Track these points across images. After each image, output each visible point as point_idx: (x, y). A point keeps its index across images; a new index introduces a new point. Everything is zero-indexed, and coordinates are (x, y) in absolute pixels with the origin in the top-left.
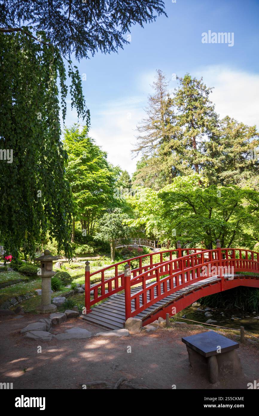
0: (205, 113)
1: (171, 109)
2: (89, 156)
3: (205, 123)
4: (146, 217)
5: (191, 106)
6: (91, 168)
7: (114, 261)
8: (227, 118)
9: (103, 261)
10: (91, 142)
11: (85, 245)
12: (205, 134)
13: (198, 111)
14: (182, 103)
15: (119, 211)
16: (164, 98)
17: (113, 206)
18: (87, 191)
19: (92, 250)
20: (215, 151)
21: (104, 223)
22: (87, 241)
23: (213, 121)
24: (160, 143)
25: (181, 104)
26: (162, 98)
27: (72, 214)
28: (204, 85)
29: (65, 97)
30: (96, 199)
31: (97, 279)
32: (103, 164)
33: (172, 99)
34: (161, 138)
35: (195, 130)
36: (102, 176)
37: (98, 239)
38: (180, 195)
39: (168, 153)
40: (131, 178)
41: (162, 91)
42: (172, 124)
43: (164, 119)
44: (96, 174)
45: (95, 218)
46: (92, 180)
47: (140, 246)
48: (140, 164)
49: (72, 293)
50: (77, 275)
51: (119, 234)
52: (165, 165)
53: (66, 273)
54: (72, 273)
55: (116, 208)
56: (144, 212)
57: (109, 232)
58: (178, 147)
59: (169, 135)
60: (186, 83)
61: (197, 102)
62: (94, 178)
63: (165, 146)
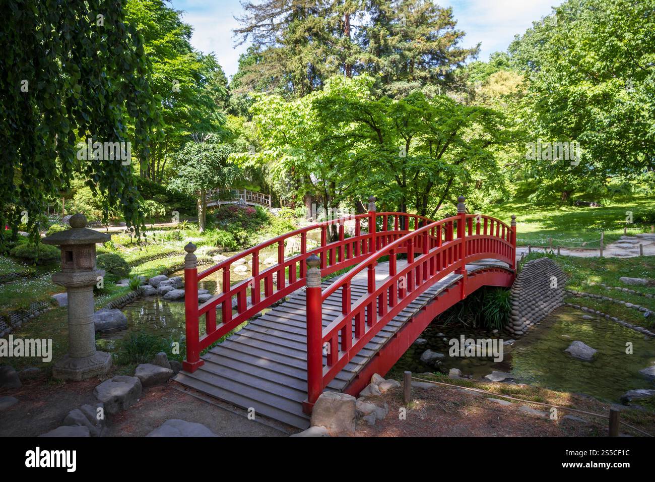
2: (158, 27)
7: (204, 231)
9: (183, 231)
11: (149, 202)
15: (215, 139)
17: (202, 128)
19: (162, 210)
20: (383, 45)
21: (187, 161)
22: (153, 193)
24: (287, 21)
30: (170, 114)
32: (182, 47)
34: (289, 12)
36: (183, 70)
37: (173, 189)
39: (303, 40)
40: (230, 82)
44: (170, 64)
45: (166, 152)
46: (162, 76)
47: (247, 203)
48: (246, 60)
49: (133, 297)
50: (138, 259)
51: (215, 181)
52: (296, 61)
53: (117, 255)
54: (130, 254)
55: (209, 134)
56: (271, 141)
57: (195, 177)
58: (320, 31)
59: (306, 6)
62: (167, 73)
63: (297, 26)
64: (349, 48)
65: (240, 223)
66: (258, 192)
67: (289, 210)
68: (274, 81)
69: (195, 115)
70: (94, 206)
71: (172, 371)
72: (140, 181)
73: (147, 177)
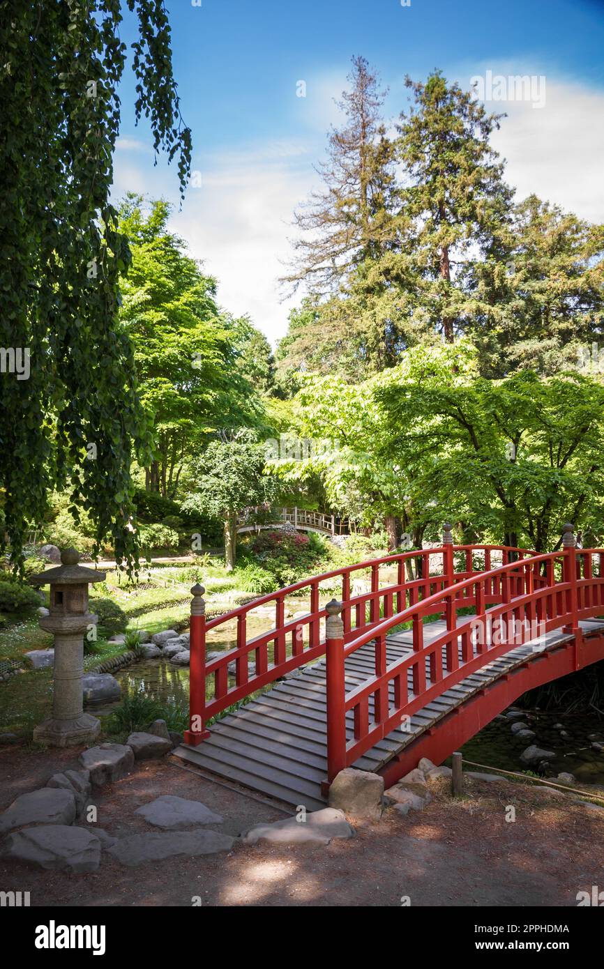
0: (479, 185)
1: (388, 169)
2: (171, 284)
3: (478, 211)
5: (440, 163)
6: (176, 319)
7: (234, 568)
8: (533, 202)
9: (204, 568)
10: (175, 248)
11: (156, 526)
12: (472, 240)
13: (461, 177)
14: (419, 155)
15: (250, 436)
16: (371, 139)
17: (231, 421)
18: (165, 379)
19: (175, 538)
20: (499, 288)
21: (210, 469)
22: (163, 514)
23: (498, 205)
24: (355, 260)
25: (416, 158)
26: (364, 137)
27: (133, 441)
28: (478, 107)
29: (117, 80)
30: (187, 404)
32: (204, 309)
33: (391, 141)
34: (357, 249)
35: (452, 229)
36: (205, 341)
37: (191, 509)
38: (440, 396)
39: (378, 288)
40: (275, 350)
41: (367, 120)
42: (388, 212)
43: (369, 196)
44: (188, 334)
45: (182, 454)
46: (176, 352)
47: (299, 527)
48: (299, 316)
49: (130, 659)
50: (138, 607)
51: (250, 497)
52: (367, 319)
53: (111, 601)
54: (126, 601)
55: (241, 429)
57: (221, 491)
58: (403, 273)
59: (382, 239)
60: (433, 99)
61: (460, 153)
62: (184, 346)
63: (370, 268)
64: (447, 294)
65: (285, 557)
66: (315, 510)
67: (362, 538)
68: (339, 347)
69: (221, 403)
70: (82, 532)
71: (171, 743)
72: (145, 497)
73: (155, 490)
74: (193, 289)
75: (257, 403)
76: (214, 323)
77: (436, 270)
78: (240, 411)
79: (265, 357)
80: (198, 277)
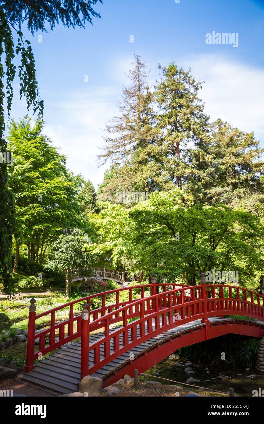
0: (193, 114)
1: (150, 106)
2: (43, 159)
3: (192, 126)
4: (113, 241)
5: (175, 103)
6: (45, 176)
7: (70, 298)
8: (219, 122)
9: (55, 298)
10: (46, 142)
11: (31, 277)
12: (190, 139)
13: (184, 110)
14: (165, 100)
15: (79, 233)
16: (142, 92)
17: (71, 225)
18: (38, 205)
19: (41, 283)
20: (202, 162)
21: (59, 248)
22: (35, 271)
23: (202, 124)
24: (135, 148)
25: (163, 101)
26: (139, 91)
28: (192, 79)
29: (12, 81)
30: (49, 216)
31: (46, 322)
32: (60, 171)
33: (152, 93)
34: (136, 142)
35: (179, 134)
36: (58, 187)
37: (49, 268)
38: (158, 216)
39: (145, 162)
40: (97, 190)
41: (141, 83)
42: (150, 126)
43: (141, 118)
44: (50, 183)
45: (47, 241)
46: (44, 192)
47: (105, 278)
49: (10, 343)
51: (78, 262)
52: (139, 176)
55: (75, 229)
56: (111, 235)
57: (64, 259)
58: (157, 155)
59: (147, 138)
60: (171, 75)
61: (183, 99)
62: (48, 188)
63: (141, 152)
64: (178, 165)
66: (114, 269)
71: (17, 371)
72: (27, 262)
73: (33, 259)
74: (54, 162)
75: (84, 217)
76: (63, 178)
77: (173, 153)
78: (75, 220)
79: (91, 194)
80: (57, 156)
